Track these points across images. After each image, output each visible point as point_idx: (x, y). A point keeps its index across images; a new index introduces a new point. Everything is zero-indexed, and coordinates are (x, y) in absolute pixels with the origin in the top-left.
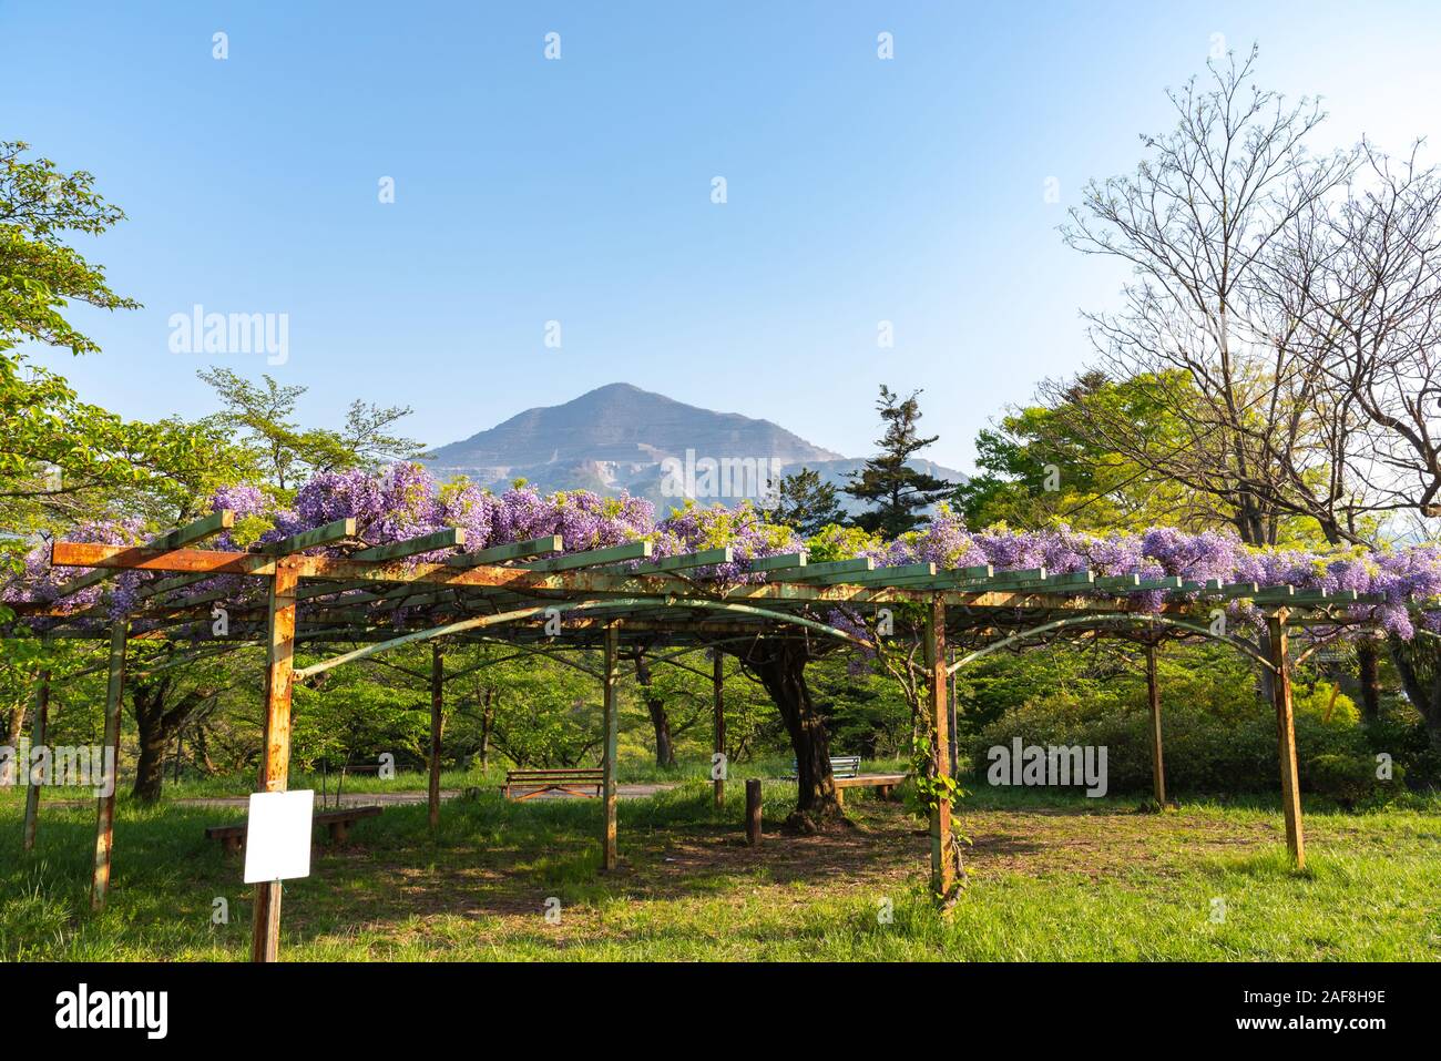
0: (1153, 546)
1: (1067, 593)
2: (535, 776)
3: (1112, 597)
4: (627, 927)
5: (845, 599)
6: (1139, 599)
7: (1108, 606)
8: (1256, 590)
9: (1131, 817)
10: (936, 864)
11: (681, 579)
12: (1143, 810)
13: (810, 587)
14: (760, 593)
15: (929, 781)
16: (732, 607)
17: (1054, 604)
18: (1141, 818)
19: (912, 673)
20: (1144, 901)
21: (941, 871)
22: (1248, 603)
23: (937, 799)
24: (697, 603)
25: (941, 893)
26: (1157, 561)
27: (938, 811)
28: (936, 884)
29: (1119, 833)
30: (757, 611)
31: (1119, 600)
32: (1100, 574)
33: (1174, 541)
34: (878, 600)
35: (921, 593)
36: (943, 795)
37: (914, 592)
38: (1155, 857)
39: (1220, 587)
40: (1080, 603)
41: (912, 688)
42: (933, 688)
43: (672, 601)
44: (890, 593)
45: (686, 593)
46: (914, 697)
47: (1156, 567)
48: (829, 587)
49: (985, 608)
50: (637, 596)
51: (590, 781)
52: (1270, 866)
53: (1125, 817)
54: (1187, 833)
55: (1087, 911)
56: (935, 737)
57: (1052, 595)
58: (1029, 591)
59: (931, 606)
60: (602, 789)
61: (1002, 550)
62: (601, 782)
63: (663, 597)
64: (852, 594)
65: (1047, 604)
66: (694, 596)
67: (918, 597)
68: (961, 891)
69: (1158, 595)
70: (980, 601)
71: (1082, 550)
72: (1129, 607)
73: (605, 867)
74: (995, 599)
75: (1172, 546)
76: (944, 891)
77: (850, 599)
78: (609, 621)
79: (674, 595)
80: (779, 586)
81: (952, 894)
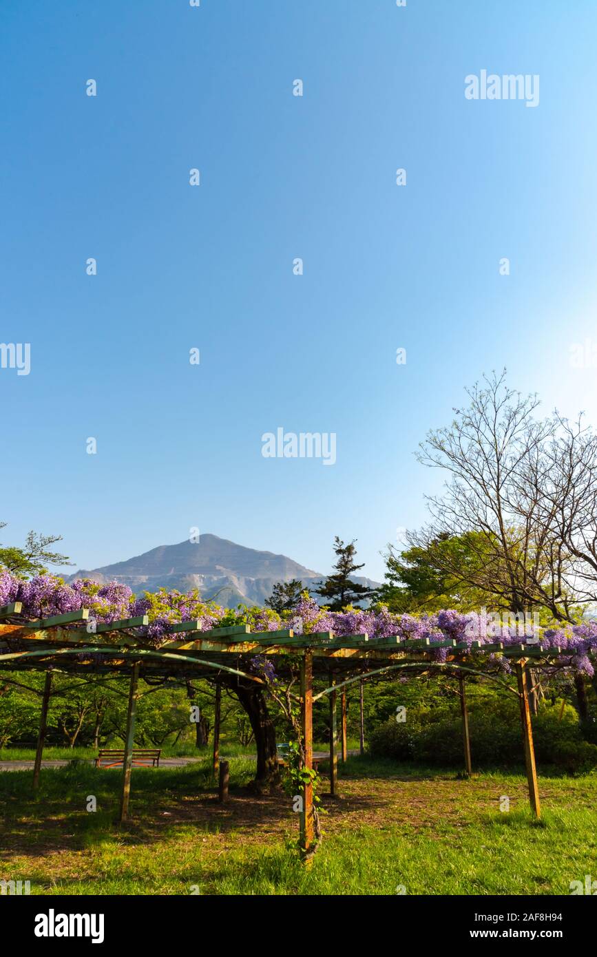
0: (443, 623)
1: (391, 649)
2: (115, 753)
3: (420, 652)
4: (105, 868)
5: (246, 651)
6: (434, 652)
7: (418, 657)
8: (502, 647)
9: (452, 782)
10: (302, 828)
11: (130, 636)
12: (459, 778)
13: (222, 643)
14: (186, 647)
15: (298, 771)
16: (167, 655)
17: (384, 656)
18: (457, 783)
19: (289, 700)
20: (441, 848)
21: (305, 833)
22: (500, 655)
23: (304, 784)
24: (143, 652)
25: (304, 848)
26: (440, 630)
27: (304, 791)
28: (301, 843)
29: (442, 793)
30: (185, 658)
31: (425, 654)
32: (407, 638)
33: (454, 618)
34: (268, 653)
35: (297, 648)
36: (307, 781)
37: (293, 648)
38: (457, 811)
39: (480, 646)
40: (401, 656)
41: (288, 709)
42: (303, 710)
43: (124, 651)
44: (276, 648)
45: (135, 645)
46: (290, 715)
47: (439, 634)
48: (236, 644)
49: (339, 658)
50: (99, 646)
51: (149, 757)
52: (520, 819)
53: (448, 782)
54: (480, 793)
55: (403, 855)
56: (303, 741)
57: (382, 651)
58: (368, 648)
59: (304, 657)
60: (156, 761)
61: (347, 622)
62: (157, 757)
63: (119, 647)
64: (250, 648)
65: (379, 656)
66: (139, 647)
67: (295, 651)
68: (317, 846)
69: (444, 651)
70: (336, 654)
71: (398, 623)
72: (431, 658)
73: (120, 819)
74: (346, 653)
75: (452, 621)
76: (307, 847)
77: (249, 652)
78: (134, 662)
79: (126, 646)
80: (201, 642)
81: (312, 848)
